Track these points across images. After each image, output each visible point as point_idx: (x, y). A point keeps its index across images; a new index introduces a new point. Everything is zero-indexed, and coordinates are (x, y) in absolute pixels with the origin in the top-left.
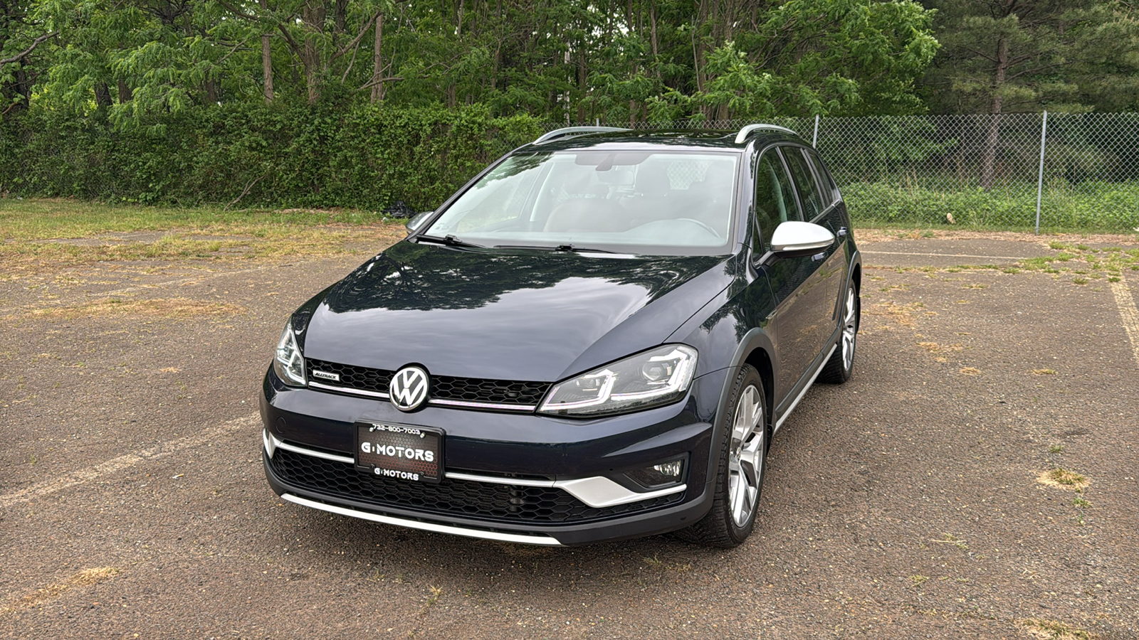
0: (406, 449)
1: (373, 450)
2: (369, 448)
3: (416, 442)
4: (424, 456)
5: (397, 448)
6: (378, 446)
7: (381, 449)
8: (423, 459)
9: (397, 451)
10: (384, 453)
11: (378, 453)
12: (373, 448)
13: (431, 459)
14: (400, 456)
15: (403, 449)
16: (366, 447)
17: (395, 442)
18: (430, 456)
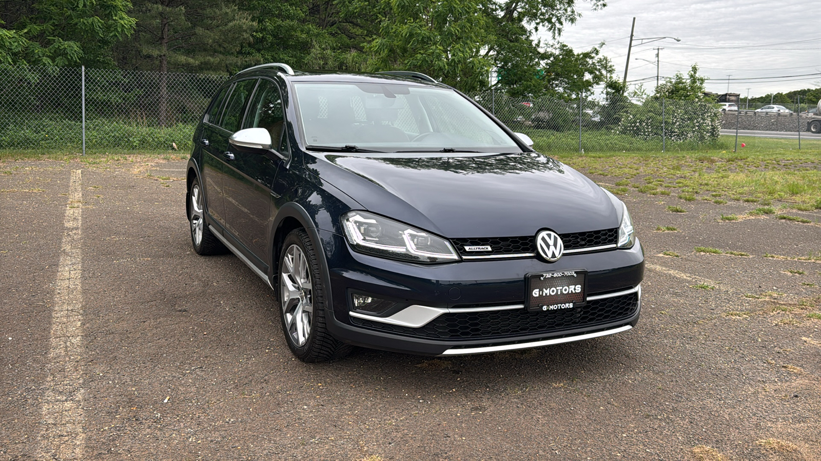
0: (563, 287)
1: (541, 294)
2: (538, 293)
3: (571, 280)
4: (575, 289)
5: (557, 288)
6: (544, 290)
7: (546, 292)
8: (574, 292)
9: (557, 290)
10: (548, 294)
11: (544, 295)
12: (541, 292)
13: (579, 291)
14: (559, 293)
15: (561, 288)
16: (536, 293)
17: (556, 284)
18: (578, 289)
